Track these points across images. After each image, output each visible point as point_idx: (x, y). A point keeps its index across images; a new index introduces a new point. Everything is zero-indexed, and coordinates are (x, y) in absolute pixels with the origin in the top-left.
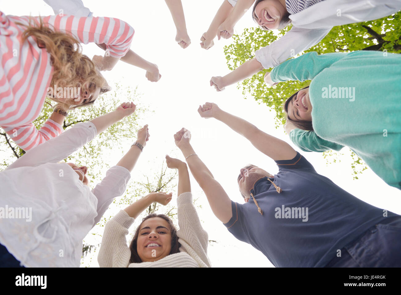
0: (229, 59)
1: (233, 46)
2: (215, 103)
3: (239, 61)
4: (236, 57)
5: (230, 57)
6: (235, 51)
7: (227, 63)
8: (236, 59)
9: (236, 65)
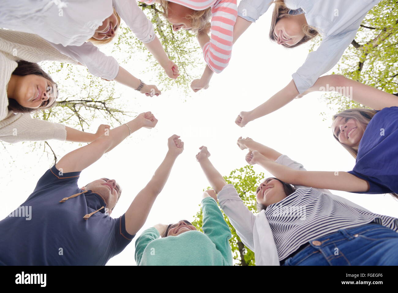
0: (241, 171)
1: (253, 173)
2: (184, 151)
3: (239, 181)
4: (243, 178)
5: (242, 172)
6: (249, 177)
7: (237, 169)
8: (241, 178)
9: (235, 178)
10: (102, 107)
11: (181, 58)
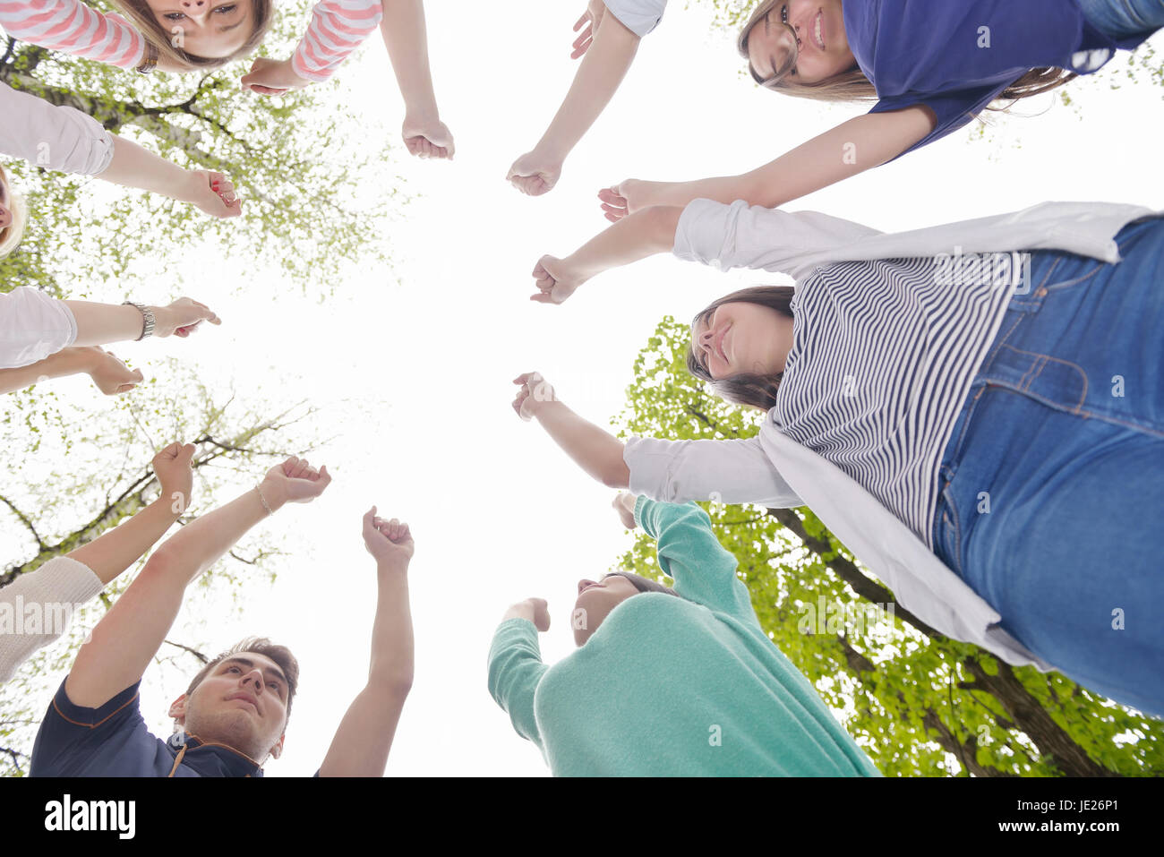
0: (654, 347)
3: (668, 372)
5: (659, 347)
6: (682, 346)
7: (642, 351)
10: (212, 451)
11: (306, 186)
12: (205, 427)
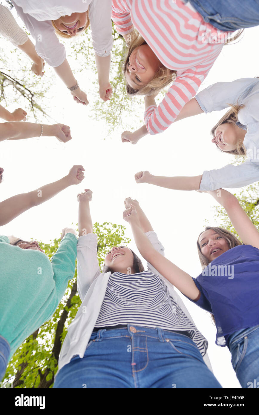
0: (114, 226)
1: (122, 234)
3: (108, 233)
4: (112, 233)
5: (114, 228)
6: (117, 235)
7: (111, 223)
8: (110, 232)
9: (105, 229)
11: (123, 100)
12: (36, 93)
